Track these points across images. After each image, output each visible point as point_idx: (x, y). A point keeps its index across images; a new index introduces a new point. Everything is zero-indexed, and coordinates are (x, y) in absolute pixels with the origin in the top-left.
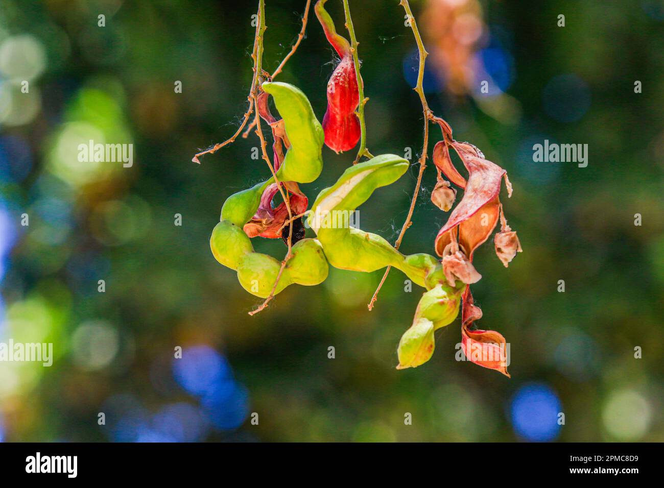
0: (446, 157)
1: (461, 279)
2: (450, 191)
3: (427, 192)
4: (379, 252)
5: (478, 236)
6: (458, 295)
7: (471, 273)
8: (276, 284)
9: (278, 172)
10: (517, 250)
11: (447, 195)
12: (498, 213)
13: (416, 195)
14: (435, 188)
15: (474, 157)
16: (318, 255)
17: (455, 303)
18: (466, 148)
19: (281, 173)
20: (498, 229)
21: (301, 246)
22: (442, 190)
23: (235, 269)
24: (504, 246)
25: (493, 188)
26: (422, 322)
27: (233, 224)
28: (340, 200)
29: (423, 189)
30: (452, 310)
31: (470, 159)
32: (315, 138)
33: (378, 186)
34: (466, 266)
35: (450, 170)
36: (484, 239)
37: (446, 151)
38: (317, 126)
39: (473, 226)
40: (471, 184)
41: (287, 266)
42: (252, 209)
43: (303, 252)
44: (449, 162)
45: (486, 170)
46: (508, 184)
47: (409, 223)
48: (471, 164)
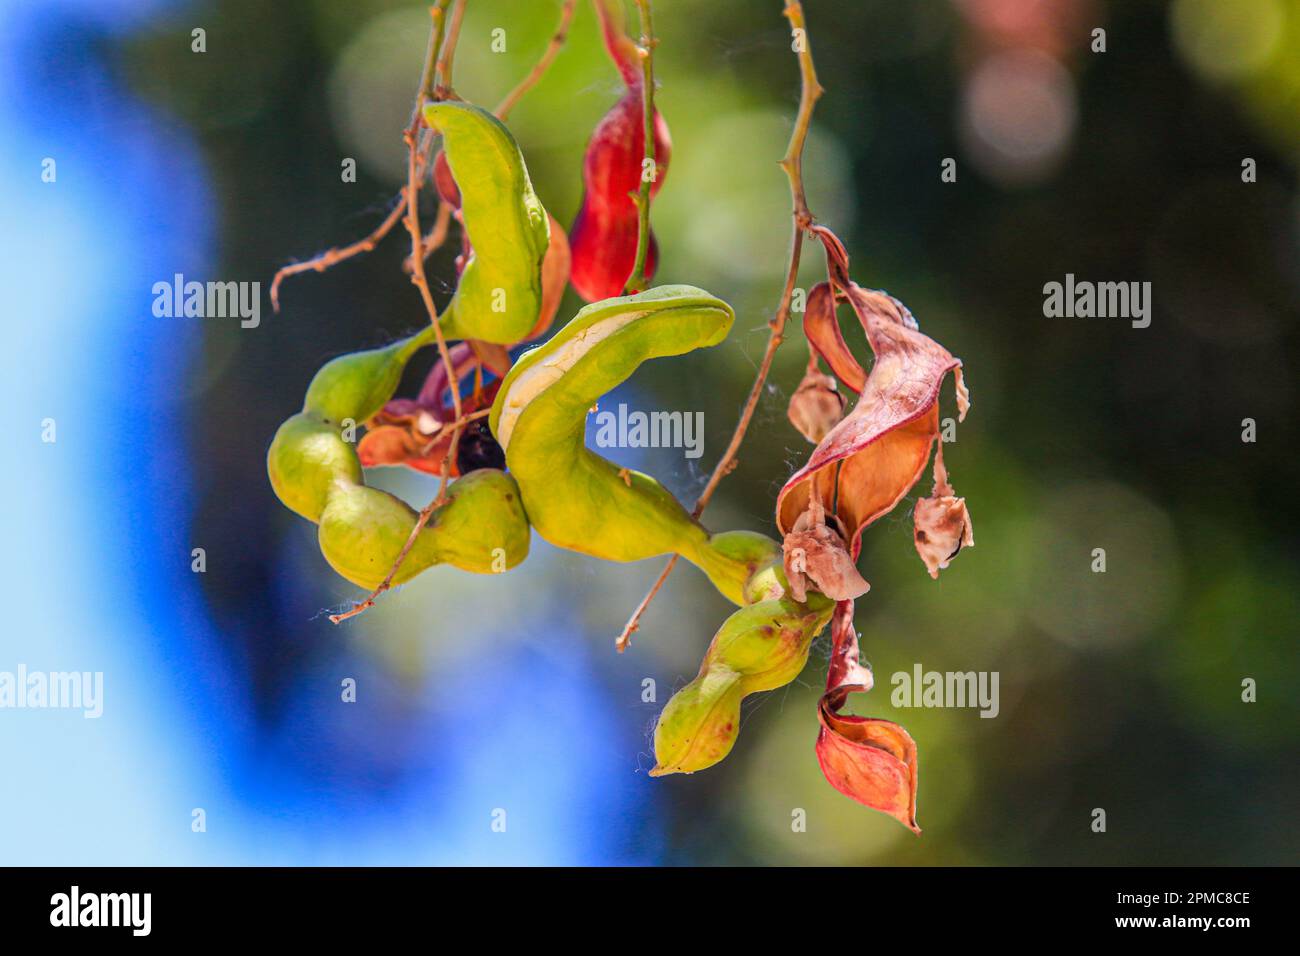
0: (829, 317)
1: (823, 587)
2: (832, 399)
3: (779, 396)
4: (648, 515)
5: (876, 500)
6: (807, 622)
7: (845, 575)
8: (399, 559)
9: (445, 315)
10: (960, 541)
11: (824, 406)
12: (929, 451)
13: (753, 401)
14: (800, 389)
15: (892, 323)
16: (506, 505)
17: (798, 637)
18: (876, 303)
19: (451, 319)
20: (923, 487)
21: (471, 482)
22: (813, 394)
23: (316, 521)
24: (933, 528)
25: (920, 393)
26: (715, 672)
27: (327, 422)
28: (559, 375)
29: (772, 389)
30: (788, 653)
31: (881, 327)
32: (525, 237)
33: (652, 354)
34: (835, 558)
35: (835, 348)
36: (888, 505)
37: (831, 306)
38: (533, 211)
39: (869, 477)
40: (874, 381)
41: (431, 523)
42: (376, 392)
43: (471, 493)
44: (835, 329)
45: (913, 353)
46: (962, 392)
47: (730, 463)
48: (882, 337)
